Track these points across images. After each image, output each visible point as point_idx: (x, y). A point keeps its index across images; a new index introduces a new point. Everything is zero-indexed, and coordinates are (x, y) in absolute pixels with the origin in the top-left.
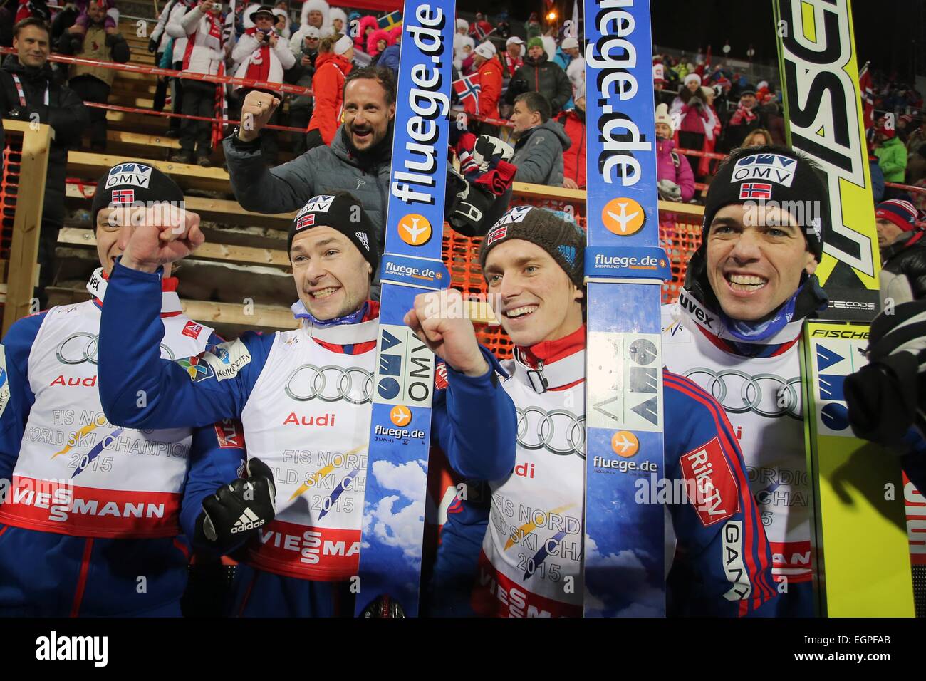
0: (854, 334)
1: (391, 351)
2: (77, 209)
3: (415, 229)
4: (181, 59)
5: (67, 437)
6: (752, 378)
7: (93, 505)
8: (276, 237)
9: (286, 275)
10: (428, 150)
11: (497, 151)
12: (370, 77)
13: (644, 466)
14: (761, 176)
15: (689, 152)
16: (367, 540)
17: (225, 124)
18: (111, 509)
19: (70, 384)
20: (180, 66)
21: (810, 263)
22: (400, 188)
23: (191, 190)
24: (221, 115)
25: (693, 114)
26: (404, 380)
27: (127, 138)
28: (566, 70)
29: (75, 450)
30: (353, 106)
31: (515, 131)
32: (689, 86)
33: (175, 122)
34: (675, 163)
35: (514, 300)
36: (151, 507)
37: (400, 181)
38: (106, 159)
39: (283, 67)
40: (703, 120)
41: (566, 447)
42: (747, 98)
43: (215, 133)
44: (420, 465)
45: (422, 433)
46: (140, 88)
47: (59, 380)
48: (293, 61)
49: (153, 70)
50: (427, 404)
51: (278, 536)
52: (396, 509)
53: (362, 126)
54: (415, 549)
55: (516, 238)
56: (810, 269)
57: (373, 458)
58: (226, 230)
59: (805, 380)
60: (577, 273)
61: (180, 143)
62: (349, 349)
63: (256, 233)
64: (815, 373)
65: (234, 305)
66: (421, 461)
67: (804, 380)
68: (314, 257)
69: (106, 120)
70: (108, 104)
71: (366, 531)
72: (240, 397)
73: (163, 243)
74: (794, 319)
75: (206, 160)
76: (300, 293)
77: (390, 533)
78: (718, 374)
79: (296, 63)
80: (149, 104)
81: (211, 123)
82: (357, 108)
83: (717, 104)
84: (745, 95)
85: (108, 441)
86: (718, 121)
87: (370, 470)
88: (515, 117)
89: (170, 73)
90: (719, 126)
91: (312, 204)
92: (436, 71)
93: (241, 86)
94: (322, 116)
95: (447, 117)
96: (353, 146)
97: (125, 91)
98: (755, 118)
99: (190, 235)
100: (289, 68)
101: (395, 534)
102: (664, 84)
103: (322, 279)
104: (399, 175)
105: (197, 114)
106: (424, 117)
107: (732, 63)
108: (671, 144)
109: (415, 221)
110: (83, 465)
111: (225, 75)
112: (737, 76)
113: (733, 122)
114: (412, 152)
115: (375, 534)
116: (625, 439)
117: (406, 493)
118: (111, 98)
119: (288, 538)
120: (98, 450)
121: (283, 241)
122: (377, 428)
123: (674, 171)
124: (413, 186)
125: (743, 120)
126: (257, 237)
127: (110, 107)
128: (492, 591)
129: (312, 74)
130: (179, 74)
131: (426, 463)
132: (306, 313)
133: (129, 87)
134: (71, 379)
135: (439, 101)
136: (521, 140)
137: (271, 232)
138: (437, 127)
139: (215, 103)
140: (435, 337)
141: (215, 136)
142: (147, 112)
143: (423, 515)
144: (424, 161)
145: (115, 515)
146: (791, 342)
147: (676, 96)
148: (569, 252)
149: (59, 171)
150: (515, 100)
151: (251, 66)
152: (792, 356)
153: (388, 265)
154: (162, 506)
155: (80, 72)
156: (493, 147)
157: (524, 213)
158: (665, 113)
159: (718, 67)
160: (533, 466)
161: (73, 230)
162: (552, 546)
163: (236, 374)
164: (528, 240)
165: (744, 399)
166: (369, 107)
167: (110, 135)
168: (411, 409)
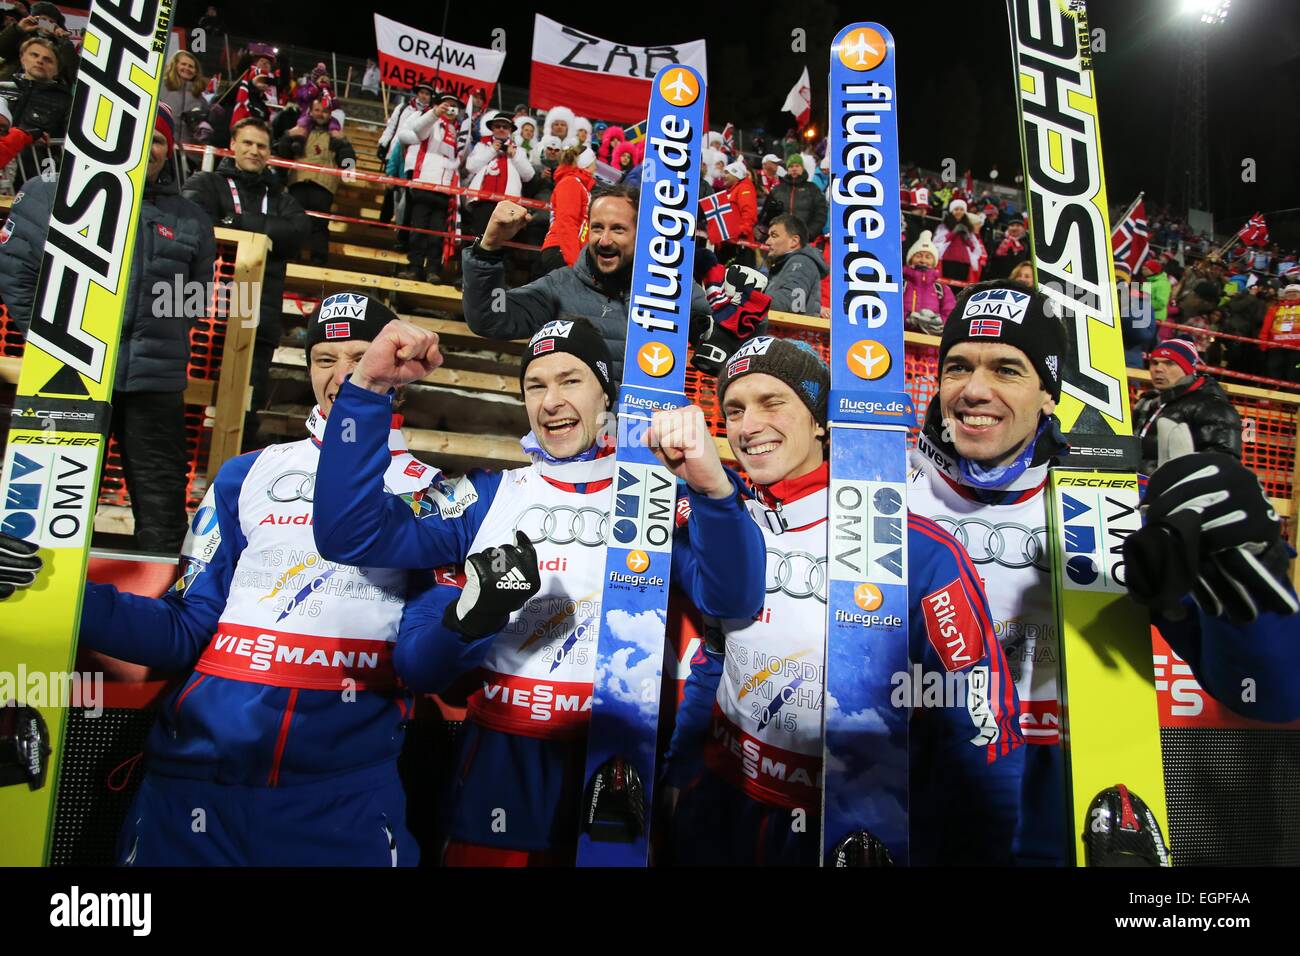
0: (1102, 482)
1: (628, 491)
2: (294, 326)
3: (657, 359)
4: (412, 167)
5: (275, 580)
6: (995, 527)
7: (299, 652)
8: (510, 362)
9: (520, 403)
10: (672, 273)
11: (749, 281)
12: (619, 195)
13: (888, 621)
14: (992, 312)
15: (953, 282)
16: (601, 697)
17: (457, 239)
18: (318, 657)
19: (280, 522)
20: (411, 175)
21: (1047, 403)
22: (641, 314)
23: (419, 310)
24: (454, 229)
25: (958, 241)
26: (641, 523)
27: (350, 251)
28: (825, 191)
29: (283, 592)
30: (599, 226)
31: (771, 254)
32: (955, 212)
33: (404, 235)
34: (938, 294)
35: (756, 438)
36: (363, 656)
37: (641, 306)
38: (327, 274)
39: (521, 179)
40: (968, 249)
41: (804, 590)
42: (1014, 227)
43: (446, 248)
44: (658, 615)
45: (661, 580)
46: (366, 196)
47: (269, 519)
48: (532, 173)
49: (381, 178)
50: (667, 548)
51: (506, 690)
52: (631, 662)
53: (607, 248)
54: (651, 706)
55: (760, 372)
56: (1047, 411)
57: (607, 606)
58: (456, 354)
59: (1049, 529)
60: (820, 411)
61: (409, 258)
62: (583, 488)
63: (488, 358)
64: (1061, 525)
65: (463, 435)
66: (659, 611)
67: (1051, 530)
68: (552, 386)
69: (328, 230)
70: (330, 213)
71: (599, 686)
72: (465, 538)
73: (399, 362)
74: (1034, 464)
75: (436, 277)
76: (533, 423)
77: (625, 688)
78: (960, 522)
79: (535, 176)
80: (375, 214)
81: (443, 238)
82: (603, 228)
83: (984, 234)
84: (1012, 224)
85: (317, 583)
86: (984, 251)
87: (604, 619)
88: (771, 240)
89: (399, 182)
90: (985, 256)
91: (549, 329)
92: (682, 188)
93: (476, 199)
94: (565, 233)
95: (693, 238)
96: (598, 269)
97: (348, 200)
98: (1022, 248)
99: (428, 356)
100: (527, 180)
101: (630, 689)
102: (928, 209)
103: (561, 409)
104: (639, 300)
105: (427, 228)
106: (668, 237)
107: (999, 190)
108: (934, 274)
109: (657, 350)
110: (289, 609)
111: (459, 185)
112: (1004, 204)
113: (999, 252)
114: (654, 275)
115: (609, 689)
116: (868, 592)
117: (642, 644)
118: (334, 207)
119: (517, 692)
120: (307, 590)
121: (516, 366)
122: (612, 574)
123: (938, 304)
124: (655, 312)
125: (1010, 250)
126: (490, 362)
127: (332, 217)
128: (725, 744)
129: (552, 187)
130: (409, 184)
131: (664, 613)
132: (537, 446)
133: (354, 195)
134: (281, 518)
135: (684, 221)
136: (776, 266)
137: (505, 356)
138: (682, 249)
139: (447, 215)
140: (674, 455)
141: (447, 251)
142: (373, 223)
143: (661, 669)
144: (667, 285)
145: (323, 664)
146: (1033, 489)
147: (939, 222)
148: (812, 388)
149: (275, 285)
150: (772, 222)
151: (487, 177)
152: (1037, 502)
153: (626, 397)
154: (375, 656)
155: (301, 178)
156: (745, 276)
157: (767, 344)
158: (928, 241)
159: (985, 193)
160: (769, 610)
161: (288, 349)
162: (788, 693)
163: (462, 513)
164: (772, 375)
165: (986, 549)
166: (615, 227)
167: (333, 247)
168: (649, 554)
